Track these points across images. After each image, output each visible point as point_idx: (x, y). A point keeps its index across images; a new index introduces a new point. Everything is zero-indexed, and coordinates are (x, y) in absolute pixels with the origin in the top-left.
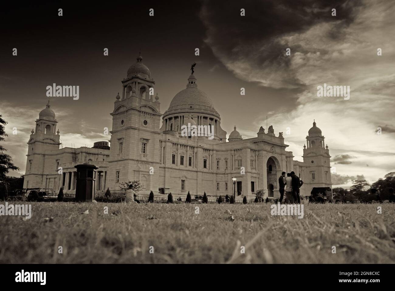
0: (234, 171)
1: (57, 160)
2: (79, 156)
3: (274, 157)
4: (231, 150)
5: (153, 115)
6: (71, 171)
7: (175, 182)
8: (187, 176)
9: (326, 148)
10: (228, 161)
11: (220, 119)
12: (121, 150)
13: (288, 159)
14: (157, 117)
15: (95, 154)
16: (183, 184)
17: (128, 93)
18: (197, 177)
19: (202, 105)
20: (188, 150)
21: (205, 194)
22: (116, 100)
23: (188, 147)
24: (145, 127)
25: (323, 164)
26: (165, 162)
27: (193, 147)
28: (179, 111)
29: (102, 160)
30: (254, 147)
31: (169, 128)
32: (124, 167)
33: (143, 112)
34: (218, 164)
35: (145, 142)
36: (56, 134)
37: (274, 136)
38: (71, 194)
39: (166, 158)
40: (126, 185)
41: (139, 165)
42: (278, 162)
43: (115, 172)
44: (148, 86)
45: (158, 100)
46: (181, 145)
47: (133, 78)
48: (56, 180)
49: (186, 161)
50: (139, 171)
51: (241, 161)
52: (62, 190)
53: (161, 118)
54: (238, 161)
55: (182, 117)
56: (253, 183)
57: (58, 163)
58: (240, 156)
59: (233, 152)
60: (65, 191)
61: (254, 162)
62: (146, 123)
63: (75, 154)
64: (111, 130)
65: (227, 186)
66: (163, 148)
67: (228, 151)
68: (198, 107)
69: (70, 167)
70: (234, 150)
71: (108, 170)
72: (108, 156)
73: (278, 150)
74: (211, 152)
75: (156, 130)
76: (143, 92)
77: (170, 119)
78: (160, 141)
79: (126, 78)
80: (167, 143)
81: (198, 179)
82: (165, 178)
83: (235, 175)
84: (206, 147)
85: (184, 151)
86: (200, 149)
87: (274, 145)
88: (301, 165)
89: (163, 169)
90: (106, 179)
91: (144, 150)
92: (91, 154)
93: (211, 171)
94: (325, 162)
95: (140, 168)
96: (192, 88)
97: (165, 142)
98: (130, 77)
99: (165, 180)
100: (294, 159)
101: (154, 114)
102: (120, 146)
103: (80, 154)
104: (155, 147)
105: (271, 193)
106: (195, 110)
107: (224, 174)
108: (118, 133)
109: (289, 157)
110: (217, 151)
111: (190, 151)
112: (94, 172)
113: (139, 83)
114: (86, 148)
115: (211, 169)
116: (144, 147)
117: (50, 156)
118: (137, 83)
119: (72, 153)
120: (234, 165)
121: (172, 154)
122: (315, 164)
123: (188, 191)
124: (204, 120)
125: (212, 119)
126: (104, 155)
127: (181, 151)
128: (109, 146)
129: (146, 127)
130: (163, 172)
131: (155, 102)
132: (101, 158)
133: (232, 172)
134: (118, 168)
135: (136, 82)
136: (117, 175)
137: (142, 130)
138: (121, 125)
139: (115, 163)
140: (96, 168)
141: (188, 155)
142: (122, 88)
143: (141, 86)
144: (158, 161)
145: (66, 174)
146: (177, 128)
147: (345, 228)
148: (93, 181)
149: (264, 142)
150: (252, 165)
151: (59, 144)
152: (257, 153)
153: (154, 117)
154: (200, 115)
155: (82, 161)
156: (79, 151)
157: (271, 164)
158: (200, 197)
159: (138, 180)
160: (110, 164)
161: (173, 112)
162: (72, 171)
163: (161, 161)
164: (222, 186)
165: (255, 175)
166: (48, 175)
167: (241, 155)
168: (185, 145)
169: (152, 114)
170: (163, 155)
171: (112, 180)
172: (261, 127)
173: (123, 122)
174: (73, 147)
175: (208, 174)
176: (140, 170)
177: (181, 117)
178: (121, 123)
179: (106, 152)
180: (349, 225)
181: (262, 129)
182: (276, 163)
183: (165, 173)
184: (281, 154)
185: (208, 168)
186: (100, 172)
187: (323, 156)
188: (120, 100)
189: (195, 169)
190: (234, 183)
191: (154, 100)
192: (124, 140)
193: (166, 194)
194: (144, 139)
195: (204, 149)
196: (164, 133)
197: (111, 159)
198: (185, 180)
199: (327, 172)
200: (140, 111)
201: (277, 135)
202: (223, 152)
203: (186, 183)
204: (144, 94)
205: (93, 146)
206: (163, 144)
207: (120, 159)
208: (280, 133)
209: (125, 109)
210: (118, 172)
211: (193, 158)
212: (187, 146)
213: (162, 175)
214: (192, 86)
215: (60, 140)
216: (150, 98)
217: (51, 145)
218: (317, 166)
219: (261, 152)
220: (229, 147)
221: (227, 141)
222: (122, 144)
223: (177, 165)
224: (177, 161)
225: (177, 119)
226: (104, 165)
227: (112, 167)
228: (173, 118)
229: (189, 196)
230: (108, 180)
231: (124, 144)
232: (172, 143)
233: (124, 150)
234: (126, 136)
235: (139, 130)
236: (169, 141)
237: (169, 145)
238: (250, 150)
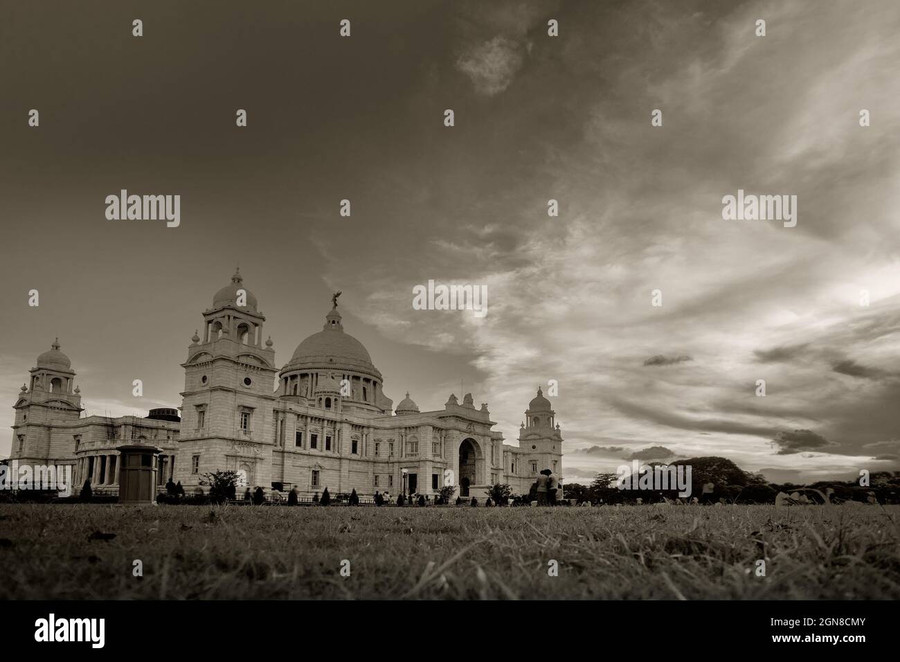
0: (404, 459)
1: (75, 436)
2: (122, 431)
3: (471, 439)
4: (400, 428)
5: (262, 369)
6: (105, 454)
7: (301, 473)
8: (322, 465)
9: (556, 428)
10: (396, 444)
11: (382, 381)
12: (201, 422)
13: (495, 442)
14: (271, 374)
15: (152, 428)
16: (315, 477)
17: (215, 332)
18: (340, 466)
19: (352, 358)
20: (326, 425)
21: (354, 491)
22: (193, 342)
23: (326, 422)
24: (246, 388)
25: (550, 451)
26: (284, 443)
27: (333, 422)
28: (310, 365)
29: (166, 438)
30: (439, 423)
31: (291, 391)
32: (207, 450)
33: (243, 364)
34: (377, 448)
35: (247, 412)
36: (74, 393)
37: (473, 409)
38: (106, 491)
39: (285, 437)
40: (212, 478)
41: (236, 447)
42: (478, 446)
43: (191, 457)
44: (253, 323)
45: (272, 347)
46: (312, 418)
47: (224, 309)
48: (75, 467)
49: (321, 441)
50: (236, 456)
51: (417, 443)
52: (88, 483)
53: (277, 375)
54: (412, 443)
55: (315, 376)
56: (435, 477)
57: (79, 441)
58: (414, 437)
59: (403, 431)
60: (93, 486)
61: (438, 446)
62: (248, 381)
63: (112, 426)
64: (183, 392)
65: (391, 480)
66: (279, 422)
67: (394, 429)
68: (343, 361)
69: (102, 447)
70: (406, 428)
71: (177, 454)
72: (176, 431)
73: (478, 429)
74: (365, 430)
75: (267, 393)
76: (245, 332)
77: (293, 377)
78: (274, 410)
79: (211, 308)
80: (287, 414)
81: (342, 469)
82: (283, 468)
83: (405, 465)
84: (356, 421)
85: (319, 428)
86: (346, 424)
87: (472, 422)
88: (515, 451)
89: (280, 454)
90: (172, 468)
91: (245, 423)
92: (143, 427)
93: (364, 458)
94: (554, 447)
95: (237, 452)
96: (333, 330)
97: (284, 412)
98: (219, 308)
99: (283, 471)
100: (504, 443)
101: (264, 367)
102: (200, 418)
103: (123, 427)
104: (266, 420)
105: (465, 492)
106: (337, 366)
107: (388, 463)
108: (197, 395)
109: (497, 440)
110: (375, 428)
111: (327, 429)
112: (154, 458)
113: (234, 318)
114: (133, 417)
115: (364, 456)
116: (245, 420)
117: (61, 430)
118: (232, 318)
119: (106, 425)
120: (404, 449)
121: (296, 431)
122: (539, 450)
123: (325, 487)
124: (355, 381)
125: (367, 380)
126: (169, 430)
127: (312, 427)
128: (179, 416)
129: (249, 389)
130: (281, 459)
131: (267, 350)
132: (162, 435)
133: (402, 460)
134: (196, 451)
135: (229, 317)
136: (194, 461)
137: (240, 392)
138: (202, 382)
139: (191, 443)
140: (158, 452)
141: (325, 433)
142: (204, 324)
143: (239, 322)
144: (271, 442)
145: (95, 459)
146: (305, 391)
147: (575, 541)
148: (153, 472)
149: (457, 417)
150: (434, 450)
151: (79, 410)
152: (444, 432)
153: (263, 373)
154: (347, 373)
155: (126, 439)
156: (120, 422)
157: (468, 450)
158: (346, 496)
159: (233, 470)
160: (181, 444)
161: (298, 366)
162: (107, 454)
163: (276, 442)
164: (383, 480)
165: (439, 465)
166: (57, 460)
167: (416, 435)
168: (320, 419)
169: (260, 369)
170: (279, 433)
171: (184, 470)
172: (453, 395)
173: (204, 379)
174: (108, 416)
175: (360, 463)
176: (238, 454)
177: (312, 375)
178: (201, 380)
179: (173, 425)
180: (581, 538)
181: (453, 398)
182: (475, 448)
183: (283, 460)
184: (484, 436)
185: (360, 454)
186: (162, 457)
187: (551, 439)
188: (200, 343)
189: (336, 455)
190: (404, 477)
191: (264, 346)
192: (208, 408)
193: (285, 491)
194: (245, 407)
195: (353, 425)
196: (281, 399)
197: (182, 436)
198: (318, 471)
199: (556, 461)
200: (238, 363)
201: (478, 408)
202: (386, 431)
203: (322, 476)
204: (246, 336)
205: (148, 416)
206: (281, 416)
207: (199, 436)
208: (483, 405)
209: (209, 358)
210: (196, 458)
211: (334, 438)
212: (323, 420)
213: (279, 462)
214: (333, 328)
215: (81, 404)
216: (256, 343)
217: (64, 412)
218: (540, 454)
219: (451, 432)
220: (397, 424)
221: (393, 414)
222: (204, 413)
223: (305, 449)
224: (305, 441)
225: (306, 379)
226: (170, 446)
227: (185, 449)
228: (299, 377)
229: (326, 493)
230: (178, 470)
231: (207, 415)
232: (296, 414)
233: (207, 423)
234: (212, 402)
235: (235, 392)
236: (291, 411)
237: (291, 418)
238: (431, 428)
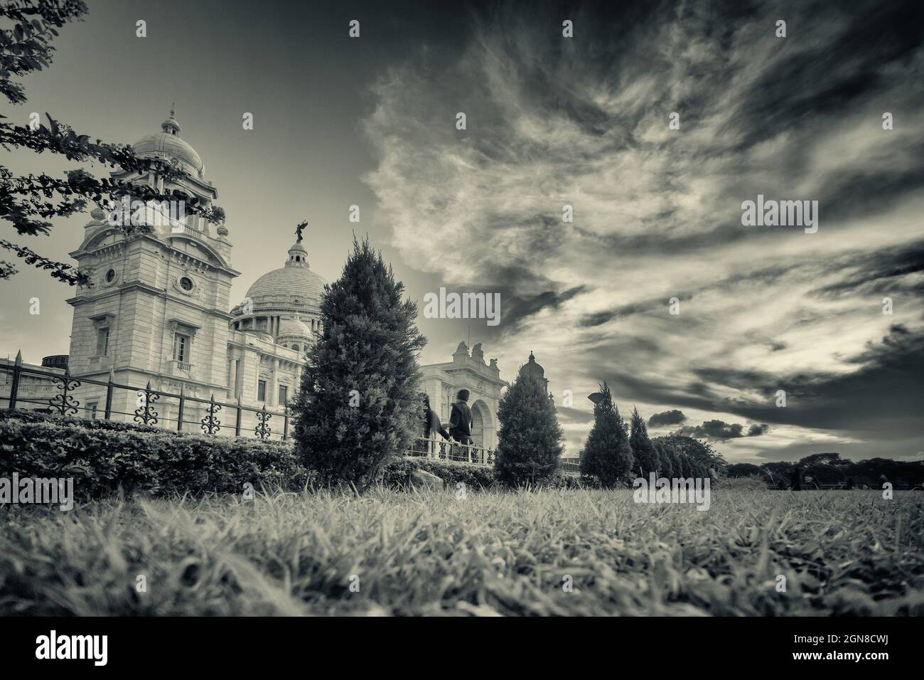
5: (211, 268)
12: (103, 347)
14: (223, 278)
24: (184, 294)
33: (178, 254)
35: (184, 332)
37: (483, 364)
46: (281, 361)
66: (235, 363)
75: (219, 307)
80: (246, 351)
97: (241, 348)
101: (214, 265)
108: (96, 303)
121: (258, 378)
127: (281, 374)
129: (189, 296)
137: (173, 299)
153: (213, 275)
168: (291, 363)
169: (207, 266)
172: (463, 342)
181: (463, 346)
192: (116, 322)
194: (180, 324)
200: (171, 251)
201: (488, 361)
206: (236, 353)
208: (492, 357)
212: (297, 365)
222: (108, 333)
231: (113, 334)
232: (258, 354)
233: (114, 348)
234: (122, 312)
235: (165, 298)
236: (251, 348)
237: (251, 359)
238: (439, 383)
